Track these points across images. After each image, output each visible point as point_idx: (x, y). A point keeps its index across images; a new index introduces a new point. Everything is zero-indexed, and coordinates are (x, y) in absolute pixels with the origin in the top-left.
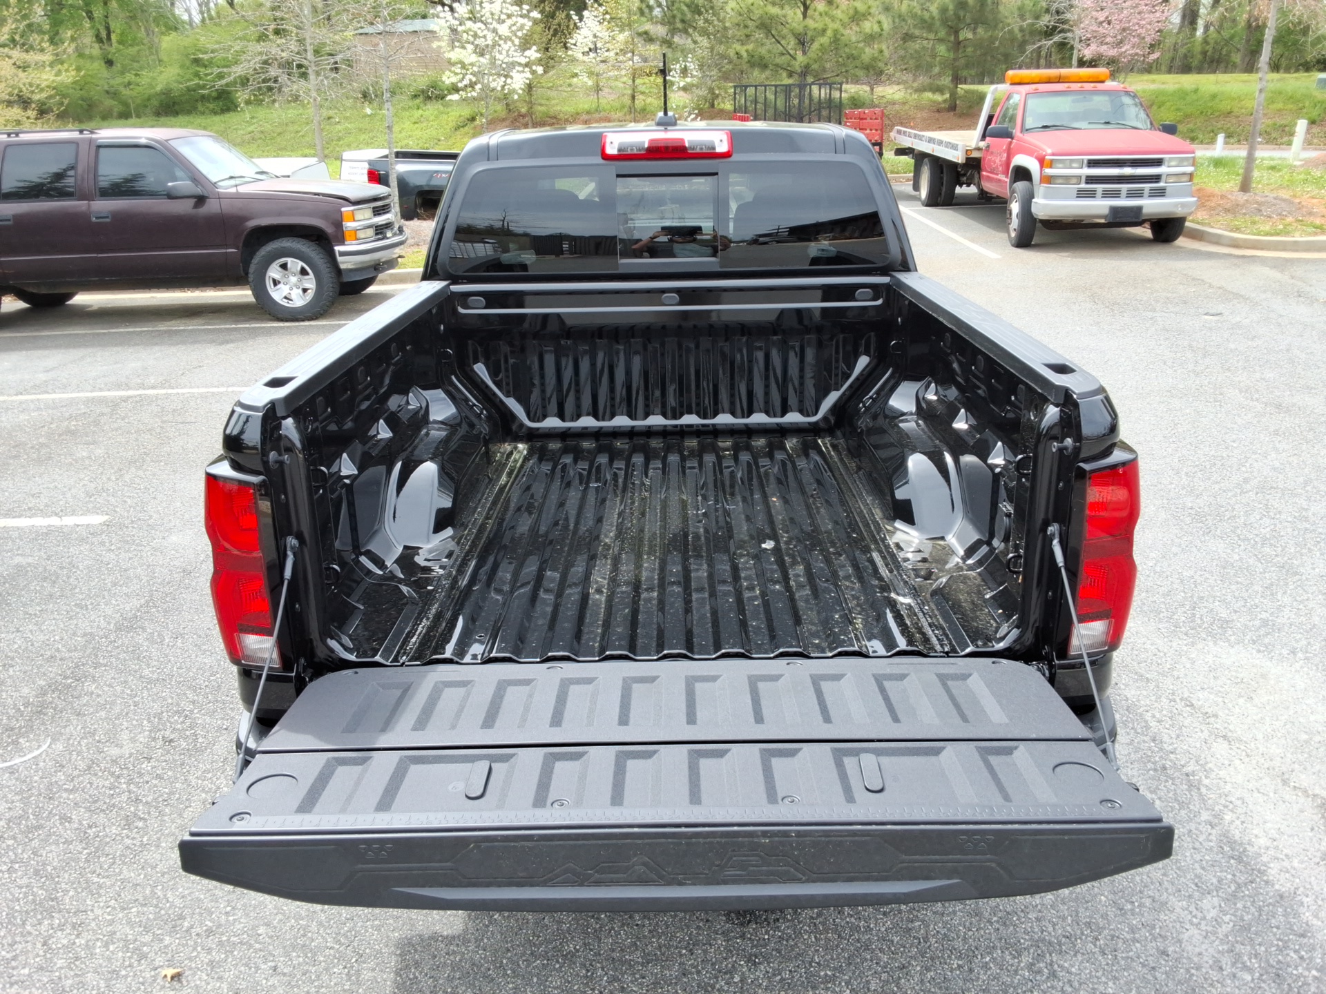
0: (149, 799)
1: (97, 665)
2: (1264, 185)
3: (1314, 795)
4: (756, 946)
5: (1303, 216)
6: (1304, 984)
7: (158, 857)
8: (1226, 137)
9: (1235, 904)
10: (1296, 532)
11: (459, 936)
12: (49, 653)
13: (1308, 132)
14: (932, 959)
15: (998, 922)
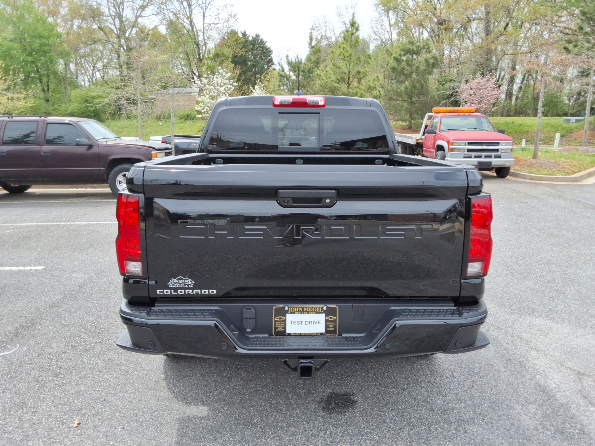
0: (66, 367)
1: (41, 319)
2: (543, 158)
3: (575, 370)
4: (336, 421)
5: (560, 168)
6: (573, 435)
7: (70, 388)
8: (526, 141)
9: (543, 407)
10: (562, 279)
11: (205, 417)
12: (19, 315)
13: (561, 140)
14: (413, 426)
15: (441, 413)
